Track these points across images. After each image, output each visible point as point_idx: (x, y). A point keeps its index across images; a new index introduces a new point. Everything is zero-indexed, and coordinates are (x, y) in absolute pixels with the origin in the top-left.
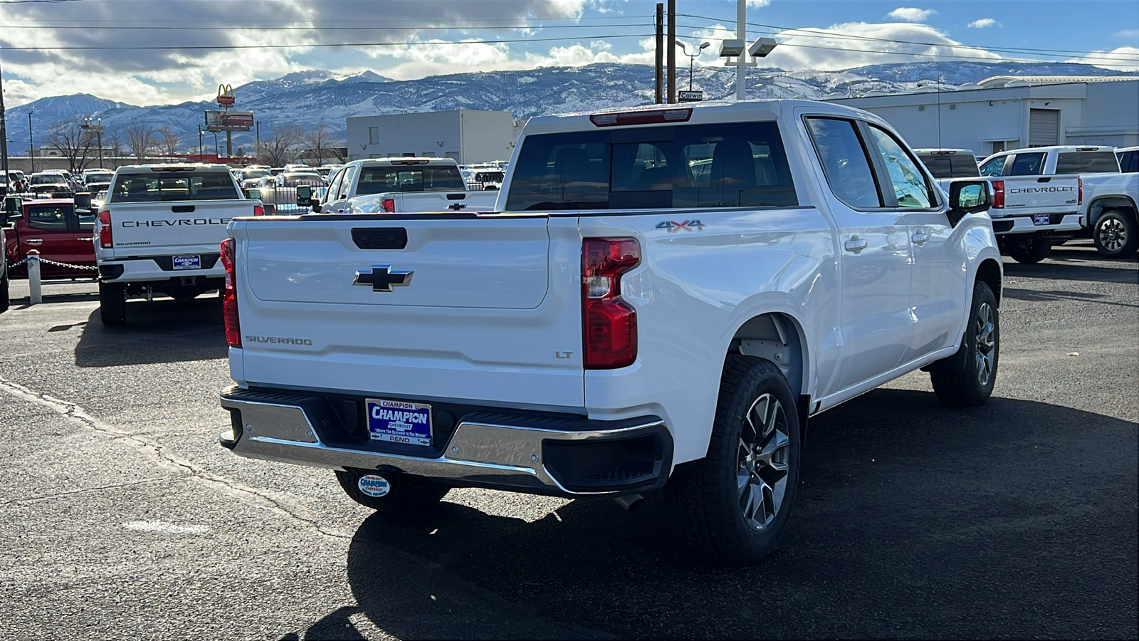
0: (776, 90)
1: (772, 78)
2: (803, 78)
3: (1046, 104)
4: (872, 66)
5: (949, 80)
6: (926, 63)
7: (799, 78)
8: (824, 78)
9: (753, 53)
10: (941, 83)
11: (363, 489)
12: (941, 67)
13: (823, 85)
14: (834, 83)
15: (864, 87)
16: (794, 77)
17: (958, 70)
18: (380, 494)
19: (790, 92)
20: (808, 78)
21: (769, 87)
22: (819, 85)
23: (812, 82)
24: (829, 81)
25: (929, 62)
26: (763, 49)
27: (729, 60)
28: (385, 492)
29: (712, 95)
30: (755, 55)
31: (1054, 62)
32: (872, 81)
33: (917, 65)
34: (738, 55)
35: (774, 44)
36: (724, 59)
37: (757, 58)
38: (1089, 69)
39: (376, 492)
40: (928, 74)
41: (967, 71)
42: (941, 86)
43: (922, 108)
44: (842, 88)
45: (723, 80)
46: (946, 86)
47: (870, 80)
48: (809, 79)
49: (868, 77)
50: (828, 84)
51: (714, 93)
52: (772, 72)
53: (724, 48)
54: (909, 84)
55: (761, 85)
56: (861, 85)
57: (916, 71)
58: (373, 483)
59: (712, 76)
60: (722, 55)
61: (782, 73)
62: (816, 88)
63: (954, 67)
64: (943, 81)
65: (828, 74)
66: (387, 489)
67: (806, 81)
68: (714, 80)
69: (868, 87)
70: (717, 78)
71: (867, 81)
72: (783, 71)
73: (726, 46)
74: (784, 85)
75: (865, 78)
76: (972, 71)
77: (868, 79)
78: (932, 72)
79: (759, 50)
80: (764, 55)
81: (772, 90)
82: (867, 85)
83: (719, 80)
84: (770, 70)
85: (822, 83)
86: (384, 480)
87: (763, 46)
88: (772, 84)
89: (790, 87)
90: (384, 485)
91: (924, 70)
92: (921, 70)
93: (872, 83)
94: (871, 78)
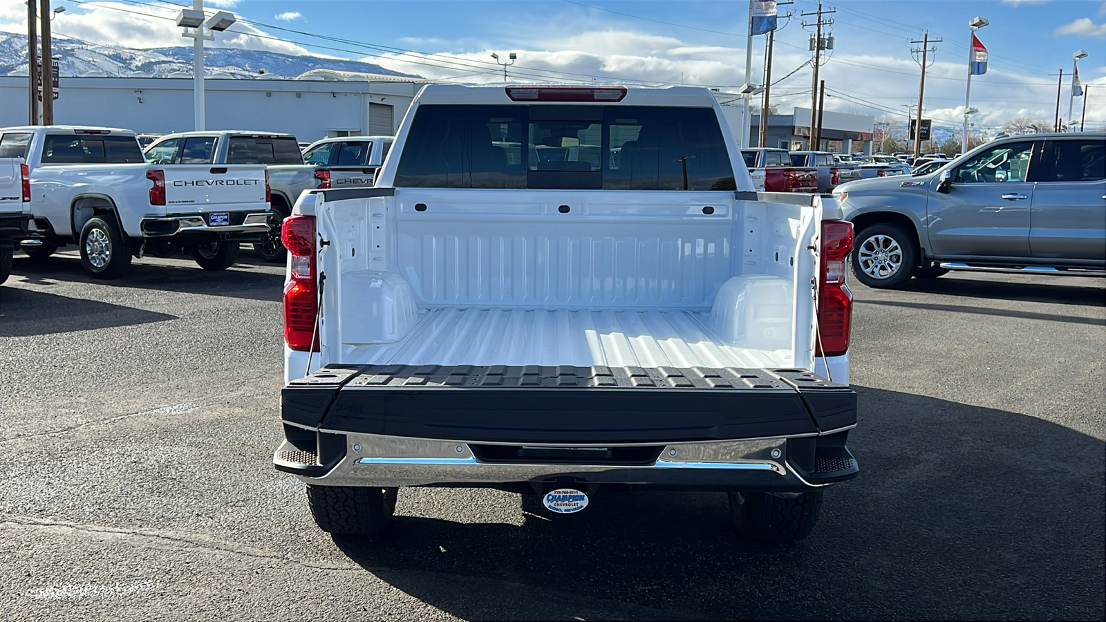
0: (78, 63)
1: (73, 50)
2: (106, 53)
3: (382, 100)
4: (178, 47)
5: (254, 69)
6: (230, 49)
7: (102, 52)
8: (129, 55)
9: (212, 26)
10: (247, 70)
11: (550, 506)
12: (246, 55)
13: (128, 62)
14: (140, 60)
15: (170, 68)
16: (96, 51)
17: (262, 59)
18: (575, 509)
19: (93, 66)
20: (111, 53)
21: (70, 59)
22: (123, 61)
23: (116, 57)
24: (134, 59)
25: (233, 49)
26: (221, 23)
27: (187, 31)
28: (582, 506)
29: (5, 62)
30: (214, 28)
31: (348, 60)
32: (179, 63)
33: (223, 50)
34: (196, 27)
35: (233, 20)
36: (182, 29)
37: (214, 31)
38: (377, 69)
39: (568, 507)
40: (234, 61)
41: (270, 61)
42: (247, 73)
43: (269, 94)
44: (147, 67)
45: (17, 47)
46: (251, 74)
47: (176, 61)
48: (113, 55)
49: (174, 58)
50: (133, 61)
51: (6, 60)
52: (72, 43)
53: (184, 18)
54: (215, 69)
55: (60, 56)
56: (168, 65)
57: (222, 57)
58: (565, 498)
59: (4, 42)
60: (180, 25)
61: (84, 46)
62: (121, 65)
63: (257, 56)
64: (248, 68)
65: (132, 51)
66: (585, 503)
67: (110, 57)
68: (6, 46)
69: (174, 67)
70: (10, 44)
71: (173, 62)
72: (84, 44)
73: (186, 16)
74: (86, 58)
75: (171, 59)
76: (275, 61)
77: (174, 60)
78: (237, 59)
79: (218, 24)
80: (221, 30)
81: (73, 63)
82: (174, 66)
83: (12, 47)
84: (70, 41)
85: (126, 59)
86: (580, 493)
87: (223, 20)
88: (72, 55)
89: (93, 61)
90: (582, 498)
91: (229, 56)
92: (226, 56)
93: (179, 65)
94: (177, 59)
